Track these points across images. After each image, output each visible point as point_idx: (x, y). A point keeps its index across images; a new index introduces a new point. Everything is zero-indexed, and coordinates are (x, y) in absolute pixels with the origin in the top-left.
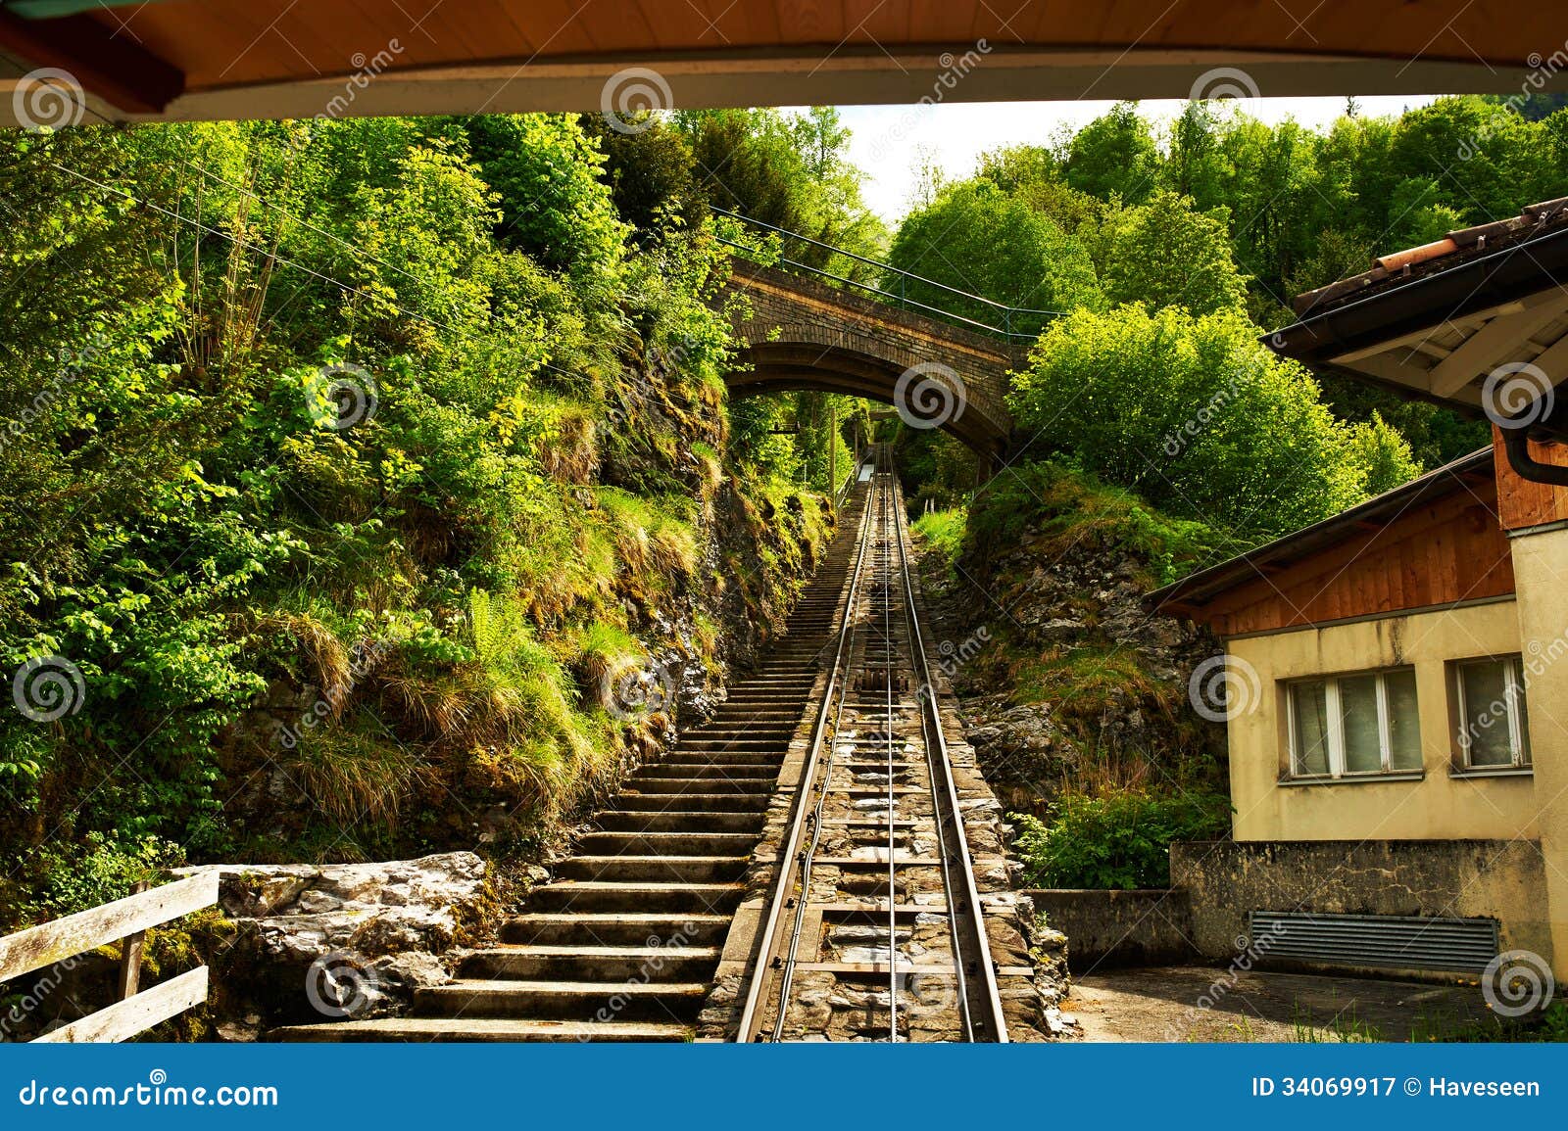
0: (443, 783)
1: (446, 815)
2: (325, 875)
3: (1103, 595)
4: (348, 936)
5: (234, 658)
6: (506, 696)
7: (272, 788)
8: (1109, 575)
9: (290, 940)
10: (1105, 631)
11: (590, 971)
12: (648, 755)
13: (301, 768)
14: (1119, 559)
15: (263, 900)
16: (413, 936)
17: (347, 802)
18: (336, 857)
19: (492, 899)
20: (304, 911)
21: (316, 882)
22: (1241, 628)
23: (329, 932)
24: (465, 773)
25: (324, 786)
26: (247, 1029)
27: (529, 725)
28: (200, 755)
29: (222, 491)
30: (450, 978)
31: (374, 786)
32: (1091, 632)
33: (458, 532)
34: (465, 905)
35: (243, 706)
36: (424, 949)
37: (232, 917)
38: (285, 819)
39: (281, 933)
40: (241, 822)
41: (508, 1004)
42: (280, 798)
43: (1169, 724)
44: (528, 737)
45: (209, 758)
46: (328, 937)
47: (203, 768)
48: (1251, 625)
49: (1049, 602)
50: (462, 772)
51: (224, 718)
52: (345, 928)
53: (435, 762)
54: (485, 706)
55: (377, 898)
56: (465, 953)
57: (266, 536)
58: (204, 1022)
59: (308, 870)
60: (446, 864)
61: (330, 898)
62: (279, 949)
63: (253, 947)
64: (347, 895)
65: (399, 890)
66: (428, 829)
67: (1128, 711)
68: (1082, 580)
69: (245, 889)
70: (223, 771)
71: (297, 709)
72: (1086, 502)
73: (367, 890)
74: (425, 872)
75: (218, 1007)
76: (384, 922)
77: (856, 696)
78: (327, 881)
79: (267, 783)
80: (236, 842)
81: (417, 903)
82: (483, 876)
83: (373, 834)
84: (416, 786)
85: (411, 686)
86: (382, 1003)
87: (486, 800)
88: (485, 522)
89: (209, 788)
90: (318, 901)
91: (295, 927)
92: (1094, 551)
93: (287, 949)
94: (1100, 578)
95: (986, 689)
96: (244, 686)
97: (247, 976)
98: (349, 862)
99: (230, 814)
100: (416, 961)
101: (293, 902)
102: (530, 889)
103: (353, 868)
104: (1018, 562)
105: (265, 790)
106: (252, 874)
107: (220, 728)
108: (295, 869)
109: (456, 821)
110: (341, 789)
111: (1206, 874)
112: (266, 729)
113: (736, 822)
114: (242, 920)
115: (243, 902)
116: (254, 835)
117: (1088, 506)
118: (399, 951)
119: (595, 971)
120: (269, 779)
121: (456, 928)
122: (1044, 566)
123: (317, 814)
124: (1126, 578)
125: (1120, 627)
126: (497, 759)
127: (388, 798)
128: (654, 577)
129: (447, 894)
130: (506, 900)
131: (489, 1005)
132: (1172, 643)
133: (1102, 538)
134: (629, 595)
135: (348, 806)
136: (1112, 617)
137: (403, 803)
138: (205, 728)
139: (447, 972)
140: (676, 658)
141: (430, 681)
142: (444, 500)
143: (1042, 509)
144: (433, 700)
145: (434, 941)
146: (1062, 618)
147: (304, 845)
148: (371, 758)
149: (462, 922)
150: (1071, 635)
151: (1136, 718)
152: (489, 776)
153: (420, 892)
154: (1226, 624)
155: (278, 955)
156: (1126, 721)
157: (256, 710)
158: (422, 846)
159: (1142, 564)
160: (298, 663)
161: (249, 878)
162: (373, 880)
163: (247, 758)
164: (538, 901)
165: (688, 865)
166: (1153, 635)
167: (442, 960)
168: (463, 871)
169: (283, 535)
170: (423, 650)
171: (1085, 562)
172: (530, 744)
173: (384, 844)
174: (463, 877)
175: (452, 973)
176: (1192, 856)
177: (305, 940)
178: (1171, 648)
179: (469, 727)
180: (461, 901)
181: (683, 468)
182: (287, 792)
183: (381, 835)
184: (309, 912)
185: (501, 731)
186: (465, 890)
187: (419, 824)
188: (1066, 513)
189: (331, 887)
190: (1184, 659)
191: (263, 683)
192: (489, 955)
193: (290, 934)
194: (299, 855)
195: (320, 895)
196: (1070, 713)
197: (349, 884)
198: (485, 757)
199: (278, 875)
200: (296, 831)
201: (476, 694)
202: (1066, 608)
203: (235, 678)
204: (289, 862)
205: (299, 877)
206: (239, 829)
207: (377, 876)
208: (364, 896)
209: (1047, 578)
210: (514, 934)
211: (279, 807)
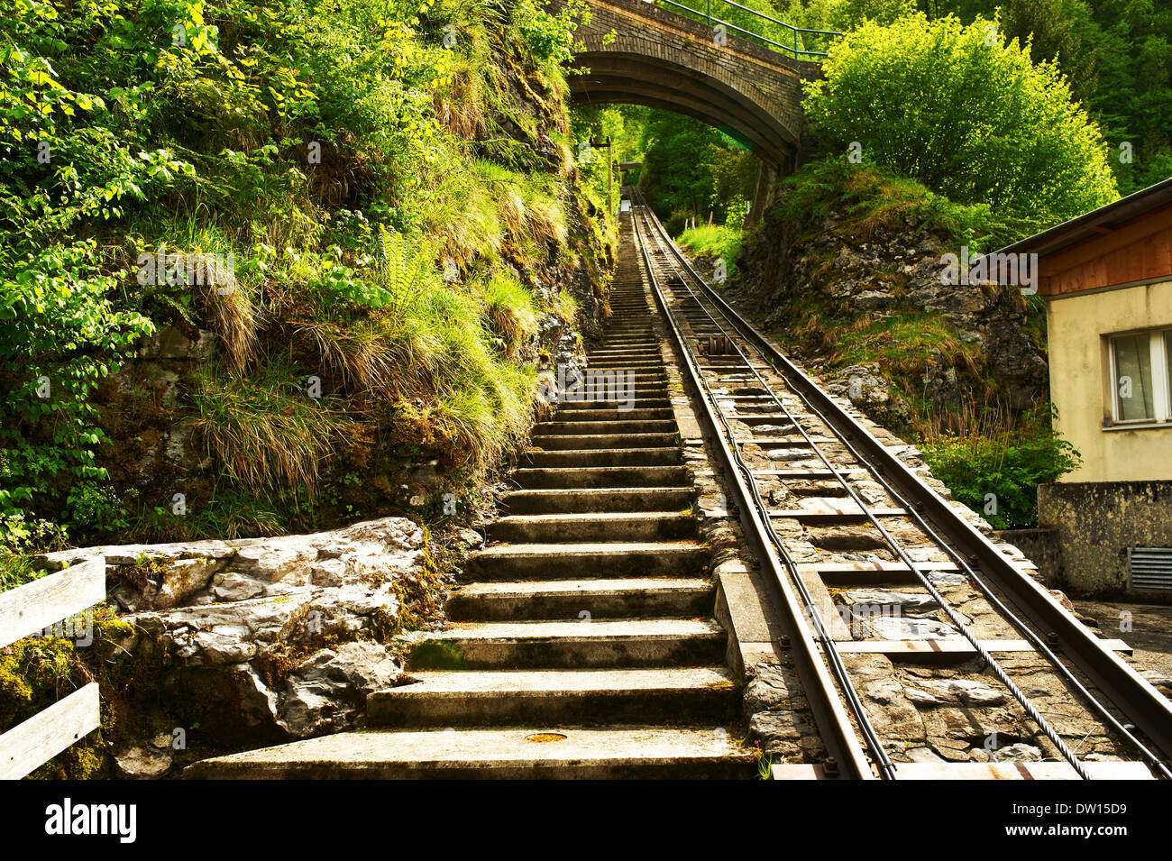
0: (368, 440)
1: (372, 476)
2: (241, 553)
3: (908, 269)
4: (277, 630)
5: (111, 294)
6: (428, 344)
7: (170, 452)
8: (912, 252)
9: (205, 638)
10: (912, 300)
11: (568, 658)
12: (541, 413)
13: (202, 428)
14: (921, 237)
15: (166, 588)
16: (354, 623)
17: (260, 465)
18: (250, 529)
19: (432, 570)
20: (219, 599)
21: (231, 562)
22: (1064, 288)
23: (254, 626)
24: (390, 429)
25: (231, 446)
26: (157, 756)
27: (455, 376)
28: (78, 414)
29: (87, 102)
30: (400, 671)
31: (289, 446)
32: (899, 302)
33: (358, 172)
34: (407, 580)
35: (128, 354)
36: (368, 637)
37: (128, 612)
38: (187, 487)
39: (192, 629)
40: (135, 492)
41: (487, 709)
42: (180, 464)
43: (976, 380)
44: (455, 388)
45: (89, 417)
46: (252, 632)
47: (84, 429)
48: (1075, 285)
49: (858, 278)
50: (388, 428)
51: (104, 368)
52: (272, 619)
53: (358, 418)
54: (406, 353)
55: (306, 578)
56: (414, 638)
57: (144, 155)
58: (99, 752)
59: (220, 547)
60: (381, 533)
61: (251, 581)
62: (191, 651)
63: (158, 648)
64: (270, 576)
65: (329, 566)
66: (352, 493)
67: (945, 369)
68: (887, 257)
69: (142, 576)
70: (108, 433)
71: (194, 360)
72: (885, 189)
73: (293, 569)
74: (357, 544)
75: (116, 730)
76: (318, 608)
77: (706, 360)
78: (244, 560)
79: (164, 445)
80: (131, 515)
81: (354, 582)
82: (422, 545)
83: (290, 501)
84: (337, 446)
85: (324, 331)
86: (326, 711)
87: (415, 459)
88: (387, 162)
89: (91, 454)
90: (236, 586)
91: (210, 620)
92: (898, 231)
93: (202, 651)
94: (904, 255)
95: (803, 354)
96: (125, 329)
97: (152, 685)
98: (267, 535)
99: (121, 483)
100: (360, 653)
101: (205, 588)
102: (466, 555)
103: (274, 542)
104: (824, 244)
105: (161, 453)
106: (151, 556)
107: (100, 380)
108: (203, 547)
109: (383, 482)
110: (251, 450)
111: (1079, 513)
112: (158, 384)
113: (658, 476)
114: (142, 615)
115: (141, 593)
116: (151, 507)
117: (887, 192)
118: (339, 642)
119: (575, 655)
120: (165, 441)
121: (400, 609)
122: (849, 245)
123: (225, 483)
124: (929, 253)
125: (927, 296)
126: (427, 412)
127: (306, 460)
128: (531, 245)
129: (385, 570)
130: (442, 569)
131: (463, 711)
132: (976, 309)
133: (904, 220)
134: (512, 261)
135: (261, 470)
136: (919, 288)
137: (322, 466)
138: (81, 380)
139: (397, 663)
140: (555, 322)
141: (345, 326)
142: (341, 138)
143: (846, 197)
144: (351, 347)
145: (378, 626)
146: (872, 290)
147: (212, 516)
148: (285, 415)
149: (406, 601)
150: (881, 305)
151: (951, 374)
152: (419, 432)
153: (356, 569)
154: (1050, 285)
155: (190, 658)
156: (944, 377)
157: (142, 359)
158: (346, 512)
159: (943, 241)
160: (191, 304)
161: (147, 563)
162: (300, 557)
163: (137, 418)
164: (478, 568)
165: (630, 523)
166: (959, 303)
167: (389, 649)
168: (400, 540)
169: (165, 154)
170: (336, 292)
171: (889, 241)
172: (458, 396)
173: (304, 512)
174: (400, 547)
175: (403, 664)
176: (1063, 496)
177: (224, 638)
178: (974, 313)
179: (390, 378)
180: (402, 576)
181: (544, 150)
182: (187, 456)
183: (300, 503)
184: (226, 600)
185: (426, 383)
186: (404, 562)
187: (341, 487)
188: (869, 199)
189: (249, 567)
190: (985, 324)
191: (152, 327)
192: (445, 641)
193: (203, 630)
194: (205, 529)
195: (238, 578)
196: (896, 372)
197: (272, 563)
198: (412, 411)
199: (184, 556)
200: (202, 500)
201: (397, 341)
202: (875, 282)
203: (114, 320)
204: (197, 538)
205: (210, 558)
206: (134, 501)
207: (304, 553)
208: (291, 577)
209: (854, 257)
210: (463, 611)
211: (180, 473)
